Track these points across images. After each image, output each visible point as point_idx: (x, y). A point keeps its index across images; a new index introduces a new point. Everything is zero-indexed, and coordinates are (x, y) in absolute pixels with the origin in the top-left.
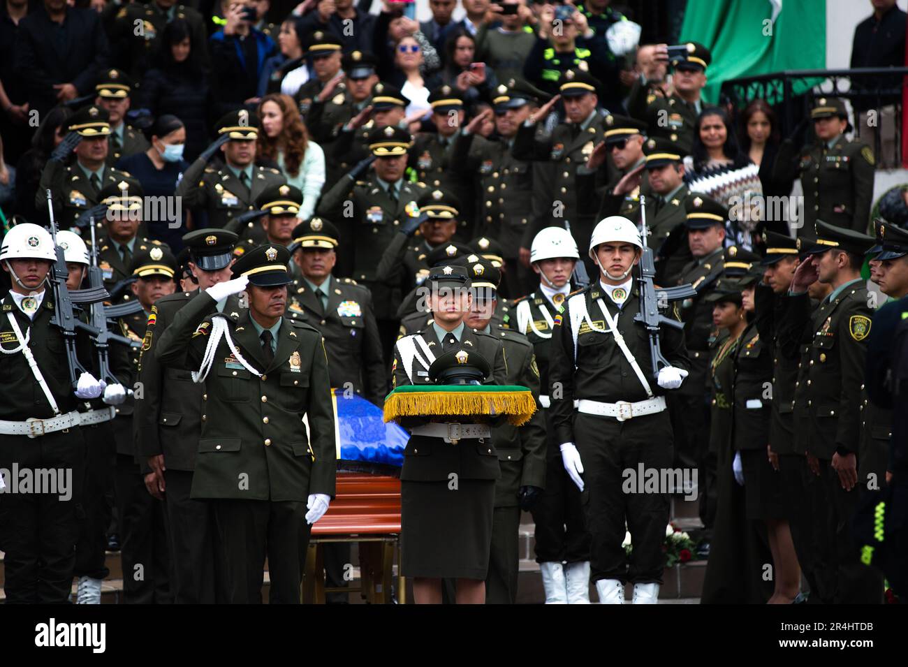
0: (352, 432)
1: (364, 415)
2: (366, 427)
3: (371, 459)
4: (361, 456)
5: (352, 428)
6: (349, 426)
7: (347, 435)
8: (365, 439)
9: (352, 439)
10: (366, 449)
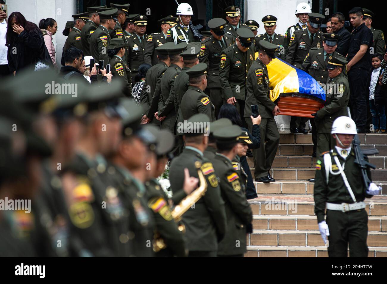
0: (303, 84)
1: (306, 77)
2: (307, 82)
3: (308, 93)
4: (305, 92)
5: (303, 82)
6: (301, 81)
7: (301, 84)
8: (307, 87)
9: (303, 86)
10: (307, 90)
